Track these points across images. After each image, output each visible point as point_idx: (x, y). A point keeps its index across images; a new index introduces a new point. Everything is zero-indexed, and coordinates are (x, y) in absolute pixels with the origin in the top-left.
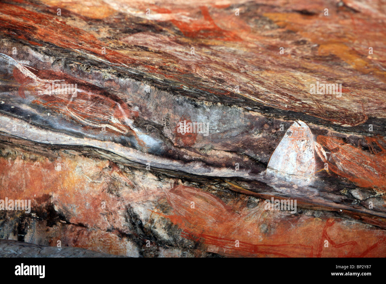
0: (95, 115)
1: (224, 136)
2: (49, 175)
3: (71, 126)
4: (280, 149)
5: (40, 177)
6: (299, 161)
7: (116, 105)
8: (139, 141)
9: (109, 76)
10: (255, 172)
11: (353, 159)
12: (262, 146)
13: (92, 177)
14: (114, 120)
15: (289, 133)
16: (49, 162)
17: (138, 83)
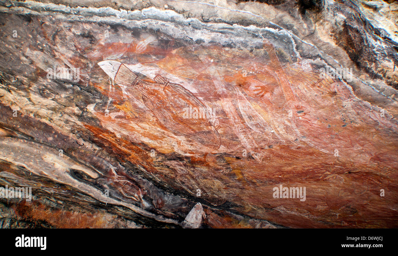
0: (130, 192)
1: (173, 206)
2: (90, 220)
3: (118, 196)
4: (191, 213)
5: (86, 220)
6: (196, 218)
7: (139, 189)
8: (143, 204)
9: (140, 178)
10: (180, 222)
11: (214, 218)
12: (184, 211)
13: (109, 222)
14: (136, 195)
15: (195, 207)
16: (91, 214)
17: (149, 182)
